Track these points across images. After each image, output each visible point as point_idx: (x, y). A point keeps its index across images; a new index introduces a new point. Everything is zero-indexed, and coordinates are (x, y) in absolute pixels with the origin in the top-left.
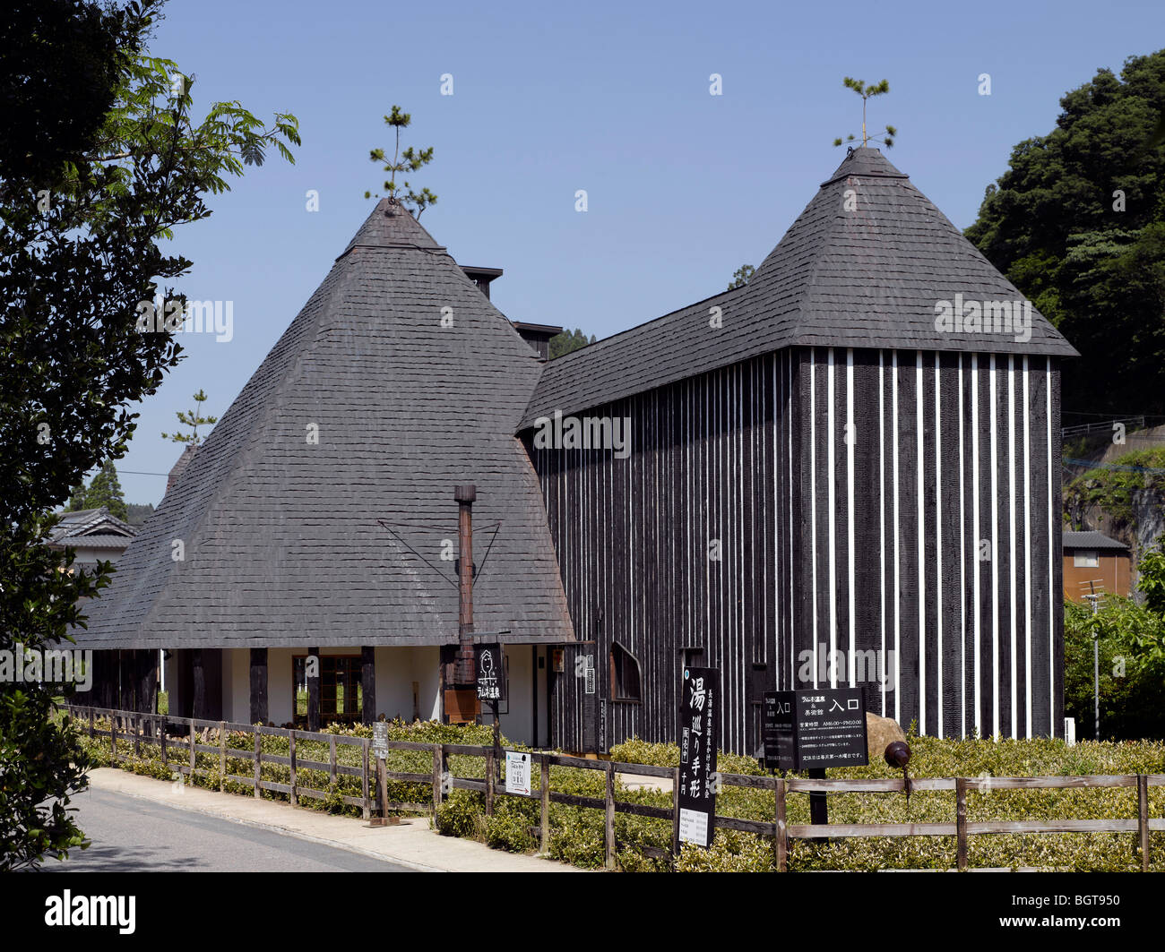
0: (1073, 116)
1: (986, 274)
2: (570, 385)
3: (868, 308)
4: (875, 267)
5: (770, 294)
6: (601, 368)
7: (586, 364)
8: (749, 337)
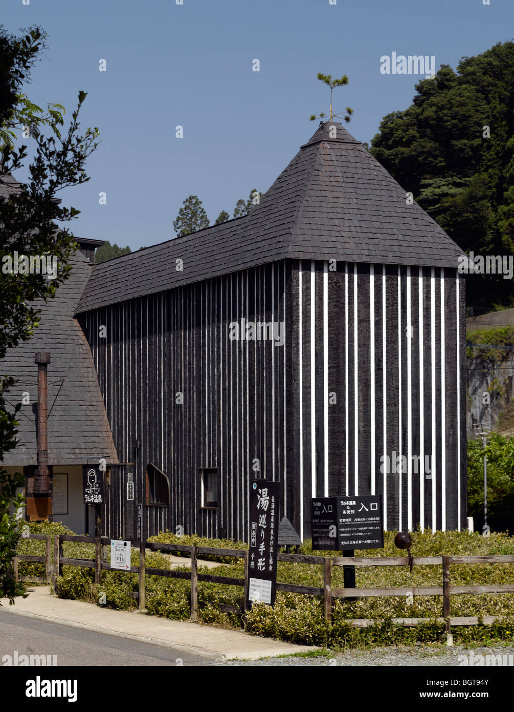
0: (425, 97)
1: (415, 211)
2: (114, 283)
3: (337, 234)
4: (341, 206)
5: (267, 222)
6: (138, 271)
7: (125, 268)
8: (253, 252)
